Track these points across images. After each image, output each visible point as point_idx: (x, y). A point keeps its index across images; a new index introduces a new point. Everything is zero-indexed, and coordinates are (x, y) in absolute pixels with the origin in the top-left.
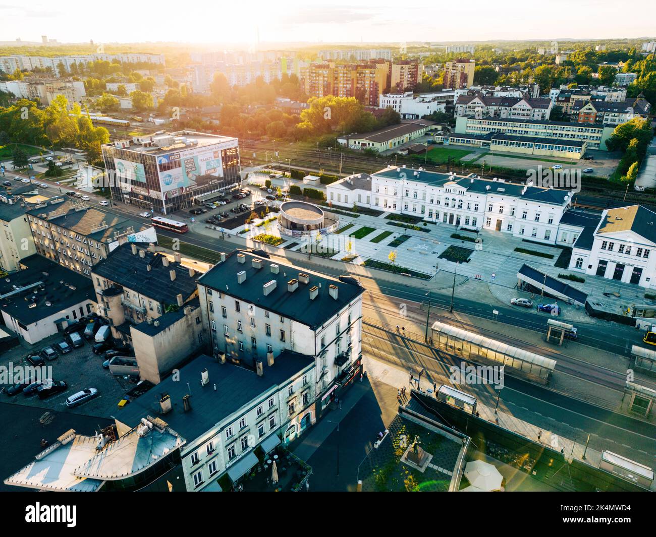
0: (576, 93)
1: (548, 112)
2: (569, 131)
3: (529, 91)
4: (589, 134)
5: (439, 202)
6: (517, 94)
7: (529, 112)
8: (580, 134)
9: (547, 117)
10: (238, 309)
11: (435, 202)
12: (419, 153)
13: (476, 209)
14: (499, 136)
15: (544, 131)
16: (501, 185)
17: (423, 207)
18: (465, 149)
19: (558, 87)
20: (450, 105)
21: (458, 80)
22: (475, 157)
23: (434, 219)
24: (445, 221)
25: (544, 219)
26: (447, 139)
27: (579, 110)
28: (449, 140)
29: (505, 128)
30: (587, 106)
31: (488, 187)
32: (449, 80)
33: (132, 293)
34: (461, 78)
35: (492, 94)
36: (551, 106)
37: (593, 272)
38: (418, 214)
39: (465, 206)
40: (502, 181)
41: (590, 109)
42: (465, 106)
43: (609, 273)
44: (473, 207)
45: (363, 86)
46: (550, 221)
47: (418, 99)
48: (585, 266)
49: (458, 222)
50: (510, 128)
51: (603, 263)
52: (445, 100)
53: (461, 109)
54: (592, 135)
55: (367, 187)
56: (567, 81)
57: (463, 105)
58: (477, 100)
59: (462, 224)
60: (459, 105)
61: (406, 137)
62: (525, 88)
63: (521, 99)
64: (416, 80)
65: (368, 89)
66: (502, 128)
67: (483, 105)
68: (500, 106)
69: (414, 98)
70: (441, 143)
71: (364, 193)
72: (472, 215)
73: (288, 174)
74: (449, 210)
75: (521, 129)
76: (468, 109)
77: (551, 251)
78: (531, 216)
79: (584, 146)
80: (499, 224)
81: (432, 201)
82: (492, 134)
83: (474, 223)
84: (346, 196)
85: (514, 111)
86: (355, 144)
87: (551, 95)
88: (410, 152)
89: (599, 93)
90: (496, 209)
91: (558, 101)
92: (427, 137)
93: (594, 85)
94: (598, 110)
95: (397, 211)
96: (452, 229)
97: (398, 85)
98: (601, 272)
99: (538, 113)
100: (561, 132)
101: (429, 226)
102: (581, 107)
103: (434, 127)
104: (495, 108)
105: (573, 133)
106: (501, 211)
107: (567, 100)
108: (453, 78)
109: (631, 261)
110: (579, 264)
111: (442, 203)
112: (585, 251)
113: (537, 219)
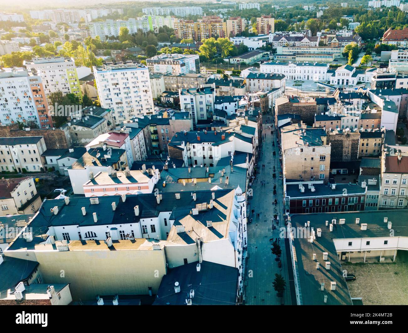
0: (329, 34)
1: (317, 43)
2: (328, 50)
3: (306, 34)
5: (287, 72)
6: (301, 35)
7: (309, 44)
8: (332, 51)
9: (317, 45)
10: (259, 82)
11: (286, 72)
13: (300, 72)
14: (298, 54)
15: (317, 51)
16: (307, 64)
19: (320, 31)
21: (266, 29)
24: (290, 79)
25: (322, 72)
26: (275, 57)
27: (331, 41)
28: (277, 57)
30: (334, 39)
31: (303, 64)
32: (260, 29)
34: (267, 28)
35: (289, 35)
36: (318, 40)
39: (296, 72)
41: (335, 41)
42: (278, 42)
43: (341, 83)
46: (324, 73)
48: (334, 82)
49: (295, 79)
51: (339, 80)
52: (264, 40)
54: (337, 51)
55: (258, 70)
56: (325, 28)
57: (277, 42)
58: (283, 38)
59: (296, 79)
60: (275, 42)
61: (255, 58)
62: (304, 32)
63: (304, 37)
64: (242, 29)
65: (219, 35)
66: (299, 50)
67: (286, 41)
68: (295, 41)
69: (249, 39)
70: (273, 59)
72: (299, 75)
74: (291, 74)
75: (307, 51)
76: (279, 44)
77: (325, 82)
78: (318, 72)
79: (334, 55)
80: (308, 76)
81: (285, 72)
82: (295, 53)
83: (300, 78)
85: (302, 44)
86: (233, 61)
87: (317, 36)
89: (340, 33)
90: (307, 72)
91: (321, 38)
93: (338, 30)
94: (339, 41)
97: (232, 32)
98: (338, 83)
99: (313, 44)
100: (324, 51)
102: (332, 40)
103: (265, 53)
104: (293, 42)
106: (308, 72)
107: (325, 37)
108: (263, 27)
109: (345, 78)
110: (333, 82)
111: (289, 72)
112: (334, 77)
113: (320, 73)
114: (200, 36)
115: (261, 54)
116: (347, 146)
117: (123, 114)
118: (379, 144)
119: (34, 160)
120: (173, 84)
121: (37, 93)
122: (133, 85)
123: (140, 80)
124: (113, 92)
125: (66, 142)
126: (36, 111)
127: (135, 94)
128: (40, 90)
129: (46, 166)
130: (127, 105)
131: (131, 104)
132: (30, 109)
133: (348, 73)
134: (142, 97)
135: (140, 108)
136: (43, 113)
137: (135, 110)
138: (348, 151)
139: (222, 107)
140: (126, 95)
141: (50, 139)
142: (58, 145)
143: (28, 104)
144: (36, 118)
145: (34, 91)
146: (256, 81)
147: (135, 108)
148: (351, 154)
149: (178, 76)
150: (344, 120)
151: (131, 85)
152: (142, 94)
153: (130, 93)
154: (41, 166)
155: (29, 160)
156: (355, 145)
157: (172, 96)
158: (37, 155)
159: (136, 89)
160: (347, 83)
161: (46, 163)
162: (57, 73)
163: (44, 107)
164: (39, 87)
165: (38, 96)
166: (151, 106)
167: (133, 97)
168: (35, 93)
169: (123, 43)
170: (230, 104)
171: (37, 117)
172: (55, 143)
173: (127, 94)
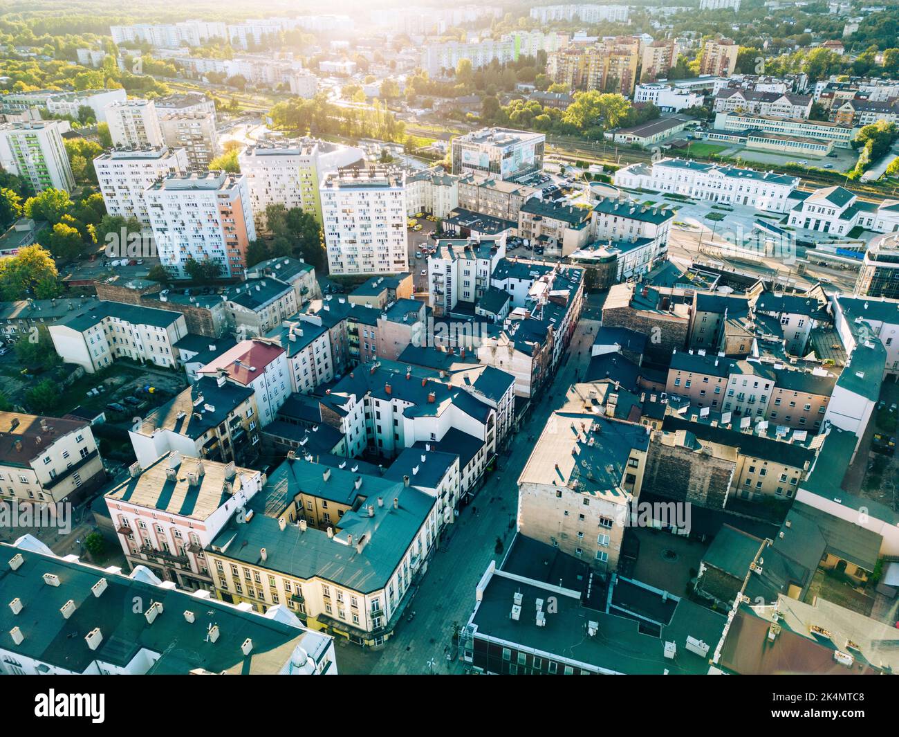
0: (843, 89)
1: (808, 109)
2: (822, 129)
3: (795, 82)
4: (839, 134)
5: (703, 184)
6: (779, 88)
7: (789, 109)
8: (831, 133)
9: (807, 114)
10: (615, 221)
11: (701, 184)
12: (681, 148)
13: (730, 189)
14: (755, 133)
15: (798, 129)
16: (750, 172)
17: (691, 188)
18: (723, 145)
19: (827, 79)
20: (708, 97)
21: (718, 65)
22: (732, 152)
23: (699, 196)
24: (707, 198)
25: (777, 195)
27: (837, 108)
28: (708, 136)
29: (763, 125)
30: (846, 105)
31: (740, 174)
32: (707, 63)
33: (548, 219)
34: (722, 62)
35: (754, 86)
36: (813, 102)
37: (802, 225)
38: (686, 194)
39: (722, 187)
40: (751, 169)
41: (848, 108)
42: (725, 100)
43: (811, 226)
44: (728, 188)
45: (616, 74)
46: (781, 197)
47: (676, 91)
48: (797, 222)
49: (716, 199)
50: (767, 126)
51: (808, 219)
52: (702, 89)
53: (721, 103)
54: (842, 134)
55: (648, 173)
57: (723, 99)
58: (738, 94)
59: (720, 200)
60: (719, 99)
61: (666, 133)
62: (790, 80)
63: (782, 95)
64: (670, 63)
65: (620, 77)
66: (759, 125)
67: (743, 99)
68: (760, 101)
69: (672, 90)
70: (701, 139)
71: (645, 178)
72: (727, 193)
73: (575, 164)
74: (711, 190)
75: (777, 127)
76: (728, 104)
77: (779, 216)
78: (768, 193)
79: (830, 145)
80: (746, 198)
81: (698, 183)
82: (749, 130)
83: (728, 199)
84: (631, 180)
85: (775, 108)
86: (621, 138)
87: (817, 89)
88: (673, 147)
90: (744, 189)
91: (822, 96)
92: (686, 132)
94: (856, 110)
95: (670, 192)
96: (713, 203)
97: (649, 70)
98: (806, 226)
99: (797, 110)
100: (814, 131)
101: (695, 201)
102: (841, 105)
103: (693, 122)
104: (756, 103)
105: (825, 132)
106: (748, 190)
107: (831, 96)
108: (713, 62)
109: (824, 218)
110: (794, 221)
111: (706, 185)
112: (798, 213)
113: (772, 195)
114: (587, 78)
115: (683, 126)
116: (700, 477)
117: (356, 259)
118: (794, 480)
119: (164, 350)
120: (471, 198)
121: (227, 216)
122: (377, 214)
123: (388, 207)
124: (342, 223)
125: (213, 329)
126: (223, 242)
127: (379, 230)
128: (231, 213)
129: (179, 361)
130: (363, 245)
131: (370, 245)
132: (215, 240)
133: (832, 209)
134: (390, 234)
135: (384, 252)
136: (233, 247)
137: (376, 255)
138: (702, 487)
139: (505, 286)
140: (363, 230)
141: (193, 320)
142: (203, 330)
143: (214, 231)
144: (223, 254)
145: (223, 212)
146: (611, 218)
147: (377, 252)
148: (709, 494)
149: (481, 186)
150: (735, 379)
151: (372, 215)
152: (390, 230)
153: (370, 227)
154: (173, 362)
155: (156, 349)
156: (721, 479)
157: (460, 223)
158: (167, 345)
159: (380, 222)
160: (826, 229)
161: (179, 358)
162: (286, 172)
163: (236, 238)
164: (230, 208)
165: (228, 221)
166: (403, 251)
167: (374, 233)
168: (224, 215)
169: (456, 86)
170: (520, 281)
171: (225, 252)
172: (199, 325)
173: (366, 229)
